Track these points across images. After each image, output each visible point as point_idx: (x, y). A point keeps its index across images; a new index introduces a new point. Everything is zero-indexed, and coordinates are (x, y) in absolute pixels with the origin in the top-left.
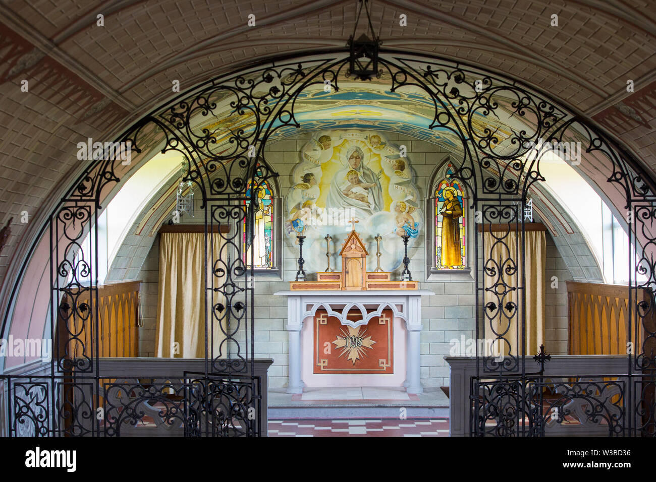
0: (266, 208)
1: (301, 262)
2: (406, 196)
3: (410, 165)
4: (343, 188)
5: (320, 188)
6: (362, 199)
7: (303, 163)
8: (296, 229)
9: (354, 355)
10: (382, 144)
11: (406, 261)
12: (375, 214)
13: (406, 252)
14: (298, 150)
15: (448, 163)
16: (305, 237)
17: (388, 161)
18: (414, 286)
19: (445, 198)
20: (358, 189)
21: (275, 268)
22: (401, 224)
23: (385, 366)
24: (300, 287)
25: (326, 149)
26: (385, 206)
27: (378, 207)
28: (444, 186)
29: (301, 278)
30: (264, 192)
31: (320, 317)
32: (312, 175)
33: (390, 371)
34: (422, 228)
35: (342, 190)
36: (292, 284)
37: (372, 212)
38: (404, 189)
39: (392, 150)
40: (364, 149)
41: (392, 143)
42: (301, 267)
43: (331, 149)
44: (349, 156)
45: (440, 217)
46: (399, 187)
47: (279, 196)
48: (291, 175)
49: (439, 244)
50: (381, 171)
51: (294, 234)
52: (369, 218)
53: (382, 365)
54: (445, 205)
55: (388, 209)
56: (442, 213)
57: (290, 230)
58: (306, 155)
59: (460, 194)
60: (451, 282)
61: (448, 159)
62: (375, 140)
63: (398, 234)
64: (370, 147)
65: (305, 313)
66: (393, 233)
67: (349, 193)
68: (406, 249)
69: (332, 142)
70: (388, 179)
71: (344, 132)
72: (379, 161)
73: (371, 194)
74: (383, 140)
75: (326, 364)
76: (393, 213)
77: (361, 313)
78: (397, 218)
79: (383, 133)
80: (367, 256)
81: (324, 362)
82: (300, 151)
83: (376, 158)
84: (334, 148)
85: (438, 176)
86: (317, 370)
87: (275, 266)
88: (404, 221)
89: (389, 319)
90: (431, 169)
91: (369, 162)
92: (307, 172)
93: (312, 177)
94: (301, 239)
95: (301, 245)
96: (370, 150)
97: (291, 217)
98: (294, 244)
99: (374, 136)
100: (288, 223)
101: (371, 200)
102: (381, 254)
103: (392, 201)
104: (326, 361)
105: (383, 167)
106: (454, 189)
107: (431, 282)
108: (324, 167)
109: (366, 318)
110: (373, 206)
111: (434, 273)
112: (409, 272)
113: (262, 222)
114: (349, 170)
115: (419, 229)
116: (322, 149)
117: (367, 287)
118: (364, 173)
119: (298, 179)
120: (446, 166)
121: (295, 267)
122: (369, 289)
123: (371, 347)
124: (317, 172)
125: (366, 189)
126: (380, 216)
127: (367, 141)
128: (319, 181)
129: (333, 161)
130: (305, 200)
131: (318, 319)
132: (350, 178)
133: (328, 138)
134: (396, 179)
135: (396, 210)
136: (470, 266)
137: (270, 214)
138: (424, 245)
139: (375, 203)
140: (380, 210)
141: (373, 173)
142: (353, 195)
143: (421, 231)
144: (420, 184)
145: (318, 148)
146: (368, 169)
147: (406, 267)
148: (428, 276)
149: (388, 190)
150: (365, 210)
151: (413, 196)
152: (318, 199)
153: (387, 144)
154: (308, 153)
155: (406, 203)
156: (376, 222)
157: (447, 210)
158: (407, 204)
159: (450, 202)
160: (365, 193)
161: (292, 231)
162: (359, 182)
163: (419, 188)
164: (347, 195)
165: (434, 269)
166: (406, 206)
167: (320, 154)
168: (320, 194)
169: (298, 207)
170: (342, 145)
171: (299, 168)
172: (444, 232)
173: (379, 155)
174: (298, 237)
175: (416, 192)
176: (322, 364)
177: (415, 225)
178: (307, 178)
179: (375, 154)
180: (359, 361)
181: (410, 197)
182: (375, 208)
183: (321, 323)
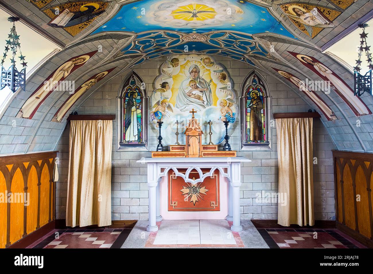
0: (138, 105)
1: (160, 138)
2: (227, 96)
3: (229, 76)
4: (187, 91)
5: (172, 91)
6: (199, 98)
7: (162, 76)
8: (157, 118)
9: (194, 198)
10: (212, 63)
11: (227, 138)
12: (208, 108)
13: (227, 131)
14: (158, 67)
15: (253, 75)
16: (163, 122)
17: (215, 74)
18: (233, 154)
19: (252, 97)
20: (196, 92)
21: (143, 143)
22: (224, 114)
23: (214, 205)
24: (158, 155)
25: (175, 67)
26: (213, 103)
27: (209, 103)
28: (251, 90)
29: (160, 149)
30: (136, 94)
32: (167, 83)
33: (218, 209)
34: (238, 117)
35: (186, 93)
36: (153, 153)
37: (205, 106)
38: (226, 92)
39: (218, 67)
41: (218, 62)
42: (160, 142)
43: (179, 67)
44: (190, 71)
45: (249, 109)
46: (222, 90)
47: (146, 97)
48: (153, 84)
49: (248, 127)
50: (211, 81)
51: (156, 121)
52: (203, 110)
53: (212, 205)
54: (252, 102)
55: (215, 105)
56: (250, 107)
57: (153, 118)
58: (163, 71)
59: (261, 95)
60: (256, 151)
61: (253, 72)
62: (207, 61)
63: (222, 120)
64: (204, 65)
65: (160, 174)
66: (218, 119)
67: (191, 94)
68: (227, 129)
69: (179, 62)
70: (216, 85)
71: (187, 56)
72: (210, 74)
73: (204, 95)
74: (212, 61)
75: (176, 205)
76: (219, 107)
77: (197, 171)
78: (221, 110)
79: (212, 56)
80: (202, 134)
81: (175, 203)
82: (159, 68)
83: (208, 72)
84: (181, 66)
85: (247, 83)
86: (171, 209)
87: (143, 141)
88: (226, 112)
89: (217, 175)
90: (243, 79)
91: (204, 75)
92: (164, 81)
93: (167, 85)
94: (160, 124)
95: (160, 127)
96: (204, 67)
97: (154, 110)
98: (156, 128)
99: (206, 58)
100: (152, 114)
101: (204, 98)
102: (212, 134)
103: (218, 99)
104: (177, 203)
105: (212, 78)
106: (257, 92)
107: (244, 151)
108: (175, 78)
109: (202, 177)
110: (206, 103)
111: (245, 145)
112: (229, 145)
113: (135, 113)
114: (190, 80)
115: (236, 117)
116: (173, 67)
117: (203, 155)
118: (200, 81)
119: (158, 86)
120: (252, 77)
121: (157, 142)
122: (204, 156)
123: (205, 194)
124: (170, 81)
125: (201, 92)
126: (210, 109)
127: (202, 62)
128: (171, 87)
129: (180, 74)
130: (163, 99)
131: (171, 175)
132: (191, 85)
133: (177, 60)
134: (220, 85)
135: (220, 105)
136: (269, 141)
137: (140, 108)
138: (239, 127)
139: (207, 101)
140: (211, 106)
141: (205, 82)
142: (193, 96)
143: (237, 118)
144: (236, 88)
145: (171, 66)
146: (203, 79)
147: (227, 142)
148: (242, 147)
149: (215, 92)
150: (201, 105)
151: (231, 96)
153: (215, 63)
154: (164, 69)
155: (227, 101)
156: (208, 113)
157: (253, 105)
158: (228, 101)
159: (255, 100)
160: (200, 94)
161: (154, 119)
162: (197, 88)
163: (235, 91)
164: (190, 96)
165: (245, 142)
166: (227, 102)
167: (172, 69)
168: (172, 95)
169: (158, 103)
170: (186, 64)
171: (159, 79)
173: (210, 70)
174: (158, 122)
175: (233, 94)
176: (173, 205)
177: (233, 114)
178: (164, 85)
179: (207, 69)
180: (197, 203)
181: (229, 97)
182: (207, 104)
183: (173, 178)
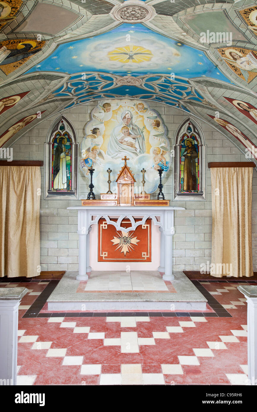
0: (67, 151)
1: (92, 186)
2: (161, 144)
3: (163, 123)
4: (119, 138)
5: (103, 137)
6: (132, 145)
7: (92, 121)
8: (87, 165)
9: (125, 249)
10: (145, 109)
11: (161, 187)
12: (140, 155)
13: (161, 181)
14: (89, 112)
15: (189, 122)
16: (94, 170)
17: (149, 121)
18: (166, 203)
19: (186, 145)
20: (129, 139)
21: (72, 191)
22: (157, 162)
23: (146, 257)
24: (89, 204)
25: (107, 112)
26: (147, 150)
27: (142, 151)
28: (185, 138)
29: (91, 198)
30: (66, 140)
31: (102, 224)
32: (98, 129)
33: (149, 260)
34: (171, 165)
35: (118, 139)
36: (83, 201)
37: (138, 154)
38: (159, 139)
39: (152, 114)
40: (133, 112)
41: (152, 108)
42: (91, 190)
43: (110, 113)
44: (123, 117)
45: (183, 158)
46: (156, 137)
47: (76, 143)
48: (84, 129)
50: (144, 127)
51: (86, 168)
52: (136, 158)
53: (143, 256)
54: (186, 150)
55: (148, 152)
56: (184, 156)
57: (83, 165)
58: (94, 116)
59: (196, 143)
60: (190, 201)
61: (188, 120)
62: (140, 106)
63: (155, 169)
64: (137, 111)
65: (91, 222)
66: (151, 168)
67: (123, 141)
68: (161, 178)
69: (111, 107)
70: (149, 132)
71: (119, 101)
72: (143, 121)
73: (137, 142)
74: (146, 106)
75: (106, 255)
76: (152, 155)
77: (130, 221)
78: (154, 158)
79: (145, 101)
80: (135, 182)
81: (105, 254)
82: (90, 113)
83: (141, 119)
84: (113, 111)
85: (182, 130)
86: (100, 259)
87: (73, 189)
88: (159, 160)
89: (148, 225)
90: (177, 126)
91: (136, 121)
92: (95, 127)
93: (98, 131)
95: (92, 175)
96: (137, 113)
99: (140, 104)
100: (82, 161)
101: (137, 146)
102: (145, 182)
103: (151, 147)
104: (107, 253)
105: (145, 125)
106: (192, 140)
107: (177, 201)
108: (107, 124)
109: (134, 226)
110: (138, 150)
111: (178, 195)
112: (163, 194)
113: (64, 160)
114: (123, 126)
115: (169, 165)
116: (105, 112)
117: (135, 204)
118: (132, 128)
119: (89, 132)
120: (187, 125)
121: (87, 190)
122: (136, 205)
123: (136, 244)
124: (101, 127)
125: (134, 139)
126: (143, 157)
127: (135, 107)
128: (103, 133)
129: (112, 120)
130: (93, 146)
131: (101, 225)
132: (123, 131)
133: (109, 105)
134: (154, 132)
135: (154, 153)
136: (202, 191)
137: (70, 155)
138: (172, 176)
139: (140, 148)
140: (143, 153)
141: (138, 128)
142: (125, 143)
143: (171, 167)
144: (170, 136)
145: (103, 111)
146: (136, 126)
147: (161, 190)
148: (175, 197)
149: (148, 140)
150: (133, 153)
151: (165, 144)
152: (103, 144)
153: (149, 109)
154: (95, 114)
155: (160, 148)
156: (141, 161)
157: (187, 153)
158: (162, 150)
159: (189, 148)
160: (133, 141)
161: (84, 166)
162: (130, 134)
163: (169, 139)
164: (122, 143)
165: (179, 192)
166: (160, 150)
167: (104, 115)
168: (104, 142)
169: (88, 150)
170: (119, 109)
171: (90, 124)
172: (185, 168)
173: (143, 116)
175: (167, 141)
176: (104, 256)
177: (167, 163)
178: (95, 131)
179: (140, 115)
180: (128, 254)
181: (163, 145)
182: (140, 152)
183: (104, 228)
